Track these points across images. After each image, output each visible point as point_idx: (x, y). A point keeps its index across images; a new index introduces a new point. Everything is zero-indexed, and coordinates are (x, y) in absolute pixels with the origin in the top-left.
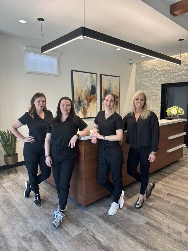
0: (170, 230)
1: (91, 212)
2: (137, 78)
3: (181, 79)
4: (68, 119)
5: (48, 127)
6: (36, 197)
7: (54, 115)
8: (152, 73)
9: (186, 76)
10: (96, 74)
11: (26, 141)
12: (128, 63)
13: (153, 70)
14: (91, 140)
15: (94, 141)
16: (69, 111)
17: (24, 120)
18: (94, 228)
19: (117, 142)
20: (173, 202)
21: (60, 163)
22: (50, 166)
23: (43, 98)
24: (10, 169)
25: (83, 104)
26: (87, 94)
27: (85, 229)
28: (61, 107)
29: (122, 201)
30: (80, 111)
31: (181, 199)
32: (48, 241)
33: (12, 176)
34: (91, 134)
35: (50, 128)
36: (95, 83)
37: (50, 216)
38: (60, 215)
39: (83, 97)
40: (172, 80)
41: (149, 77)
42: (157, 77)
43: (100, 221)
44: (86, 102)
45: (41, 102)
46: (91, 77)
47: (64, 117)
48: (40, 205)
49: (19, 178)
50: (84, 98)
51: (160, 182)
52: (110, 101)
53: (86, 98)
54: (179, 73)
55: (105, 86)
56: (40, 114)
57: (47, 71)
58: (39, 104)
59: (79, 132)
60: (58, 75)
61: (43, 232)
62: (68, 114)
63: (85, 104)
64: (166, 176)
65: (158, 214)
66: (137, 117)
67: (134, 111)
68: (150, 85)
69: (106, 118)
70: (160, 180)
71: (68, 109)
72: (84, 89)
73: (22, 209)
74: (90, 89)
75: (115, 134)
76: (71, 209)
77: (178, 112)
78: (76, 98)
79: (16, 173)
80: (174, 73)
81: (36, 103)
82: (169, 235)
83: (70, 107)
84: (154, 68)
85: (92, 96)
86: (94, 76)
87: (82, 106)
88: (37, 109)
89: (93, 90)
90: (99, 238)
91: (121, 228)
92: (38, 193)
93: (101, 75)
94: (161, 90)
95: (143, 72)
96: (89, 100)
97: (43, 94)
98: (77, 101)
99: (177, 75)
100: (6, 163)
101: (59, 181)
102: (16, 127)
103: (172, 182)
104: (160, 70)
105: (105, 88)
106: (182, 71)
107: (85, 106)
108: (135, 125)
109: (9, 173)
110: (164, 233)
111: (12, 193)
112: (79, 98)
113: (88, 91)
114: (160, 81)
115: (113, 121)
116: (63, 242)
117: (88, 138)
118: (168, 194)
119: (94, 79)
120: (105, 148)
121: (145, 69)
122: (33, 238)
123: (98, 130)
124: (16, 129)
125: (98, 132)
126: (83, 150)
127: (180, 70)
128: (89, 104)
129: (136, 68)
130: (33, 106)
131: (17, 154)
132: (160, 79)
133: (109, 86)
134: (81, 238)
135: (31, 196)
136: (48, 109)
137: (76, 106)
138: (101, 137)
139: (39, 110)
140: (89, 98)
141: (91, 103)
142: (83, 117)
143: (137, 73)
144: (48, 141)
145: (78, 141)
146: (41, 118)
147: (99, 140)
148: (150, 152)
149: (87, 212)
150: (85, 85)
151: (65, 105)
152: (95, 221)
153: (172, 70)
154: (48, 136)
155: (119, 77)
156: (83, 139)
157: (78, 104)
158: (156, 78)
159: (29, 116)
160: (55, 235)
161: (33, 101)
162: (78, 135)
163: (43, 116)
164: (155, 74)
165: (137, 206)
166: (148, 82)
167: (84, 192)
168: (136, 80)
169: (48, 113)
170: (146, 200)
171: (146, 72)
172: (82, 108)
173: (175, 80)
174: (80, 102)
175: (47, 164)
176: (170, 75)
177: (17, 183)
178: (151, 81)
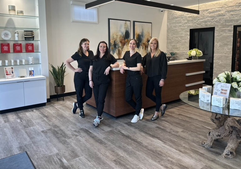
0: (172, 131)
1: (119, 121)
2: (169, 23)
3: (206, 25)
4: (104, 56)
5: (91, 61)
6: (81, 112)
7: (95, 53)
8: (182, 20)
9: (211, 22)
10: (130, 21)
11: (76, 71)
12: (160, 10)
13: (183, 16)
14: (119, 70)
15: (122, 72)
16: (105, 51)
17: (75, 57)
18: (120, 128)
19: (138, 72)
20: (180, 118)
21: (99, 86)
22: (92, 87)
23: (88, 42)
24: (58, 98)
25: (118, 47)
26: (121, 38)
27: (114, 128)
28: (100, 48)
29: (142, 115)
30: (115, 52)
31: (188, 117)
32: (90, 133)
33: (61, 102)
34: (120, 67)
35: (92, 62)
36: (129, 29)
37: (91, 122)
38: (98, 120)
39: (118, 40)
40: (199, 26)
41: (179, 23)
42: (186, 23)
43: (125, 125)
44: (120, 45)
45: (87, 44)
46: (126, 24)
47: (102, 55)
48: (84, 117)
49: (66, 103)
50: (119, 42)
51: (176, 108)
52: (133, 44)
53: (121, 42)
54: (204, 19)
55: (138, 31)
56: (85, 53)
57: (88, 20)
58: (86, 46)
59: (111, 65)
60: (97, 23)
61: (87, 129)
62: (104, 52)
63: (120, 47)
64: (182, 105)
65: (166, 124)
66: (152, 55)
67: (150, 52)
68: (180, 30)
69: (131, 56)
70: (176, 107)
71: (104, 49)
72: (119, 34)
73: (71, 119)
74: (124, 34)
75: (136, 66)
76: (106, 119)
77: (196, 53)
78: (112, 41)
79: (64, 100)
80: (200, 19)
81: (83, 46)
82: (170, 132)
83: (106, 48)
84: (183, 15)
85: (126, 40)
86: (128, 23)
87: (117, 49)
88: (83, 50)
89: (127, 35)
90: (123, 132)
91: (138, 129)
92: (83, 109)
93: (134, 22)
94: (189, 35)
95: (174, 18)
96: (123, 43)
97: (87, 39)
98: (112, 44)
99: (202, 21)
100: (56, 92)
101: (98, 98)
102: (69, 62)
103: (186, 108)
104: (189, 17)
105: (137, 33)
106: (207, 18)
107: (120, 49)
108: (151, 61)
109: (58, 100)
110: (167, 132)
111: (63, 111)
112: (115, 42)
113: (122, 36)
114: (188, 26)
115: (135, 58)
116: (100, 133)
117: (117, 69)
118: (179, 114)
119: (128, 26)
120: (130, 76)
121: (175, 15)
122: (80, 131)
123: (125, 64)
124: (69, 63)
125: (125, 66)
126: (114, 77)
127: (205, 17)
128: (123, 47)
129: (168, 14)
130: (81, 48)
131: (64, 86)
132: (189, 25)
133: (141, 31)
134: (111, 132)
135: (77, 113)
136: (90, 50)
137: (112, 49)
138: (127, 68)
139: (85, 50)
140: (123, 41)
141: (125, 46)
142: (118, 58)
143: (168, 18)
144: (91, 71)
145: (111, 71)
146: (86, 56)
147: (125, 70)
148: (160, 80)
149: (116, 121)
150: (120, 31)
151: (102, 47)
152: (121, 125)
153: (199, 17)
154: (91, 67)
155: (151, 23)
156: (114, 69)
157: (113, 47)
158: (184, 24)
159: (78, 54)
160: (94, 130)
161: (81, 44)
162: (111, 67)
163: (87, 54)
164: (184, 20)
165: (153, 119)
166: (179, 27)
167: (115, 106)
168: (167, 25)
169: (91, 53)
170: (160, 117)
171: (176, 18)
172: (117, 50)
173: (202, 25)
174: (115, 45)
175: (90, 86)
176: (197, 21)
177: (66, 106)
178: (180, 26)
